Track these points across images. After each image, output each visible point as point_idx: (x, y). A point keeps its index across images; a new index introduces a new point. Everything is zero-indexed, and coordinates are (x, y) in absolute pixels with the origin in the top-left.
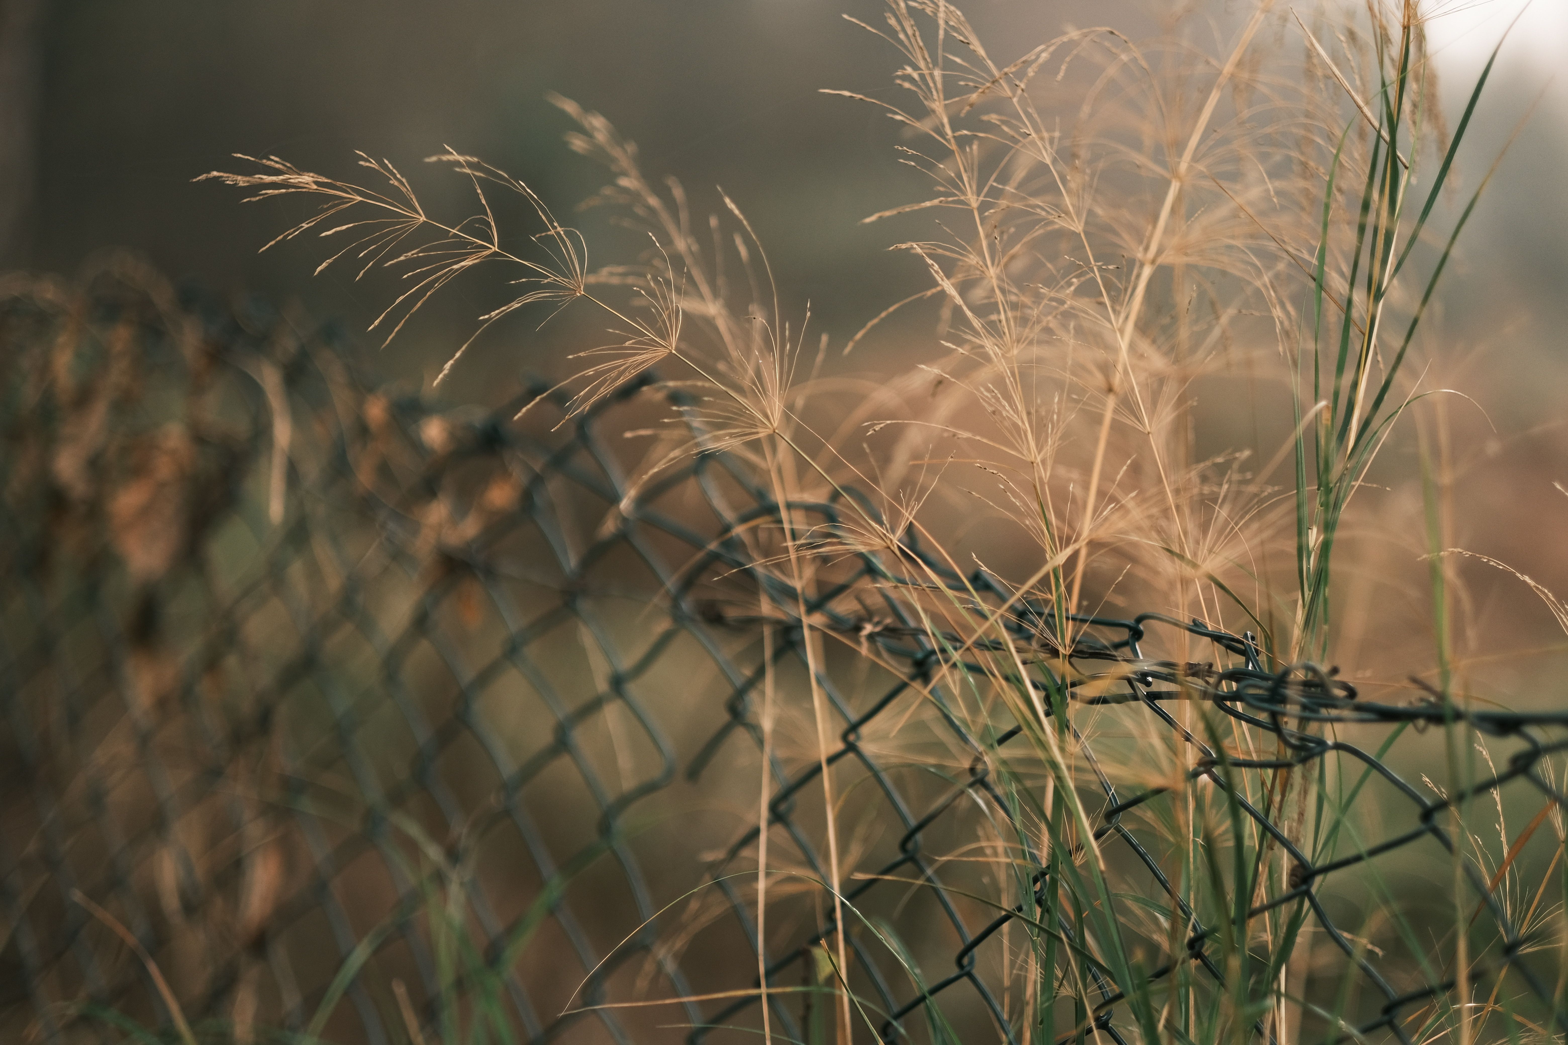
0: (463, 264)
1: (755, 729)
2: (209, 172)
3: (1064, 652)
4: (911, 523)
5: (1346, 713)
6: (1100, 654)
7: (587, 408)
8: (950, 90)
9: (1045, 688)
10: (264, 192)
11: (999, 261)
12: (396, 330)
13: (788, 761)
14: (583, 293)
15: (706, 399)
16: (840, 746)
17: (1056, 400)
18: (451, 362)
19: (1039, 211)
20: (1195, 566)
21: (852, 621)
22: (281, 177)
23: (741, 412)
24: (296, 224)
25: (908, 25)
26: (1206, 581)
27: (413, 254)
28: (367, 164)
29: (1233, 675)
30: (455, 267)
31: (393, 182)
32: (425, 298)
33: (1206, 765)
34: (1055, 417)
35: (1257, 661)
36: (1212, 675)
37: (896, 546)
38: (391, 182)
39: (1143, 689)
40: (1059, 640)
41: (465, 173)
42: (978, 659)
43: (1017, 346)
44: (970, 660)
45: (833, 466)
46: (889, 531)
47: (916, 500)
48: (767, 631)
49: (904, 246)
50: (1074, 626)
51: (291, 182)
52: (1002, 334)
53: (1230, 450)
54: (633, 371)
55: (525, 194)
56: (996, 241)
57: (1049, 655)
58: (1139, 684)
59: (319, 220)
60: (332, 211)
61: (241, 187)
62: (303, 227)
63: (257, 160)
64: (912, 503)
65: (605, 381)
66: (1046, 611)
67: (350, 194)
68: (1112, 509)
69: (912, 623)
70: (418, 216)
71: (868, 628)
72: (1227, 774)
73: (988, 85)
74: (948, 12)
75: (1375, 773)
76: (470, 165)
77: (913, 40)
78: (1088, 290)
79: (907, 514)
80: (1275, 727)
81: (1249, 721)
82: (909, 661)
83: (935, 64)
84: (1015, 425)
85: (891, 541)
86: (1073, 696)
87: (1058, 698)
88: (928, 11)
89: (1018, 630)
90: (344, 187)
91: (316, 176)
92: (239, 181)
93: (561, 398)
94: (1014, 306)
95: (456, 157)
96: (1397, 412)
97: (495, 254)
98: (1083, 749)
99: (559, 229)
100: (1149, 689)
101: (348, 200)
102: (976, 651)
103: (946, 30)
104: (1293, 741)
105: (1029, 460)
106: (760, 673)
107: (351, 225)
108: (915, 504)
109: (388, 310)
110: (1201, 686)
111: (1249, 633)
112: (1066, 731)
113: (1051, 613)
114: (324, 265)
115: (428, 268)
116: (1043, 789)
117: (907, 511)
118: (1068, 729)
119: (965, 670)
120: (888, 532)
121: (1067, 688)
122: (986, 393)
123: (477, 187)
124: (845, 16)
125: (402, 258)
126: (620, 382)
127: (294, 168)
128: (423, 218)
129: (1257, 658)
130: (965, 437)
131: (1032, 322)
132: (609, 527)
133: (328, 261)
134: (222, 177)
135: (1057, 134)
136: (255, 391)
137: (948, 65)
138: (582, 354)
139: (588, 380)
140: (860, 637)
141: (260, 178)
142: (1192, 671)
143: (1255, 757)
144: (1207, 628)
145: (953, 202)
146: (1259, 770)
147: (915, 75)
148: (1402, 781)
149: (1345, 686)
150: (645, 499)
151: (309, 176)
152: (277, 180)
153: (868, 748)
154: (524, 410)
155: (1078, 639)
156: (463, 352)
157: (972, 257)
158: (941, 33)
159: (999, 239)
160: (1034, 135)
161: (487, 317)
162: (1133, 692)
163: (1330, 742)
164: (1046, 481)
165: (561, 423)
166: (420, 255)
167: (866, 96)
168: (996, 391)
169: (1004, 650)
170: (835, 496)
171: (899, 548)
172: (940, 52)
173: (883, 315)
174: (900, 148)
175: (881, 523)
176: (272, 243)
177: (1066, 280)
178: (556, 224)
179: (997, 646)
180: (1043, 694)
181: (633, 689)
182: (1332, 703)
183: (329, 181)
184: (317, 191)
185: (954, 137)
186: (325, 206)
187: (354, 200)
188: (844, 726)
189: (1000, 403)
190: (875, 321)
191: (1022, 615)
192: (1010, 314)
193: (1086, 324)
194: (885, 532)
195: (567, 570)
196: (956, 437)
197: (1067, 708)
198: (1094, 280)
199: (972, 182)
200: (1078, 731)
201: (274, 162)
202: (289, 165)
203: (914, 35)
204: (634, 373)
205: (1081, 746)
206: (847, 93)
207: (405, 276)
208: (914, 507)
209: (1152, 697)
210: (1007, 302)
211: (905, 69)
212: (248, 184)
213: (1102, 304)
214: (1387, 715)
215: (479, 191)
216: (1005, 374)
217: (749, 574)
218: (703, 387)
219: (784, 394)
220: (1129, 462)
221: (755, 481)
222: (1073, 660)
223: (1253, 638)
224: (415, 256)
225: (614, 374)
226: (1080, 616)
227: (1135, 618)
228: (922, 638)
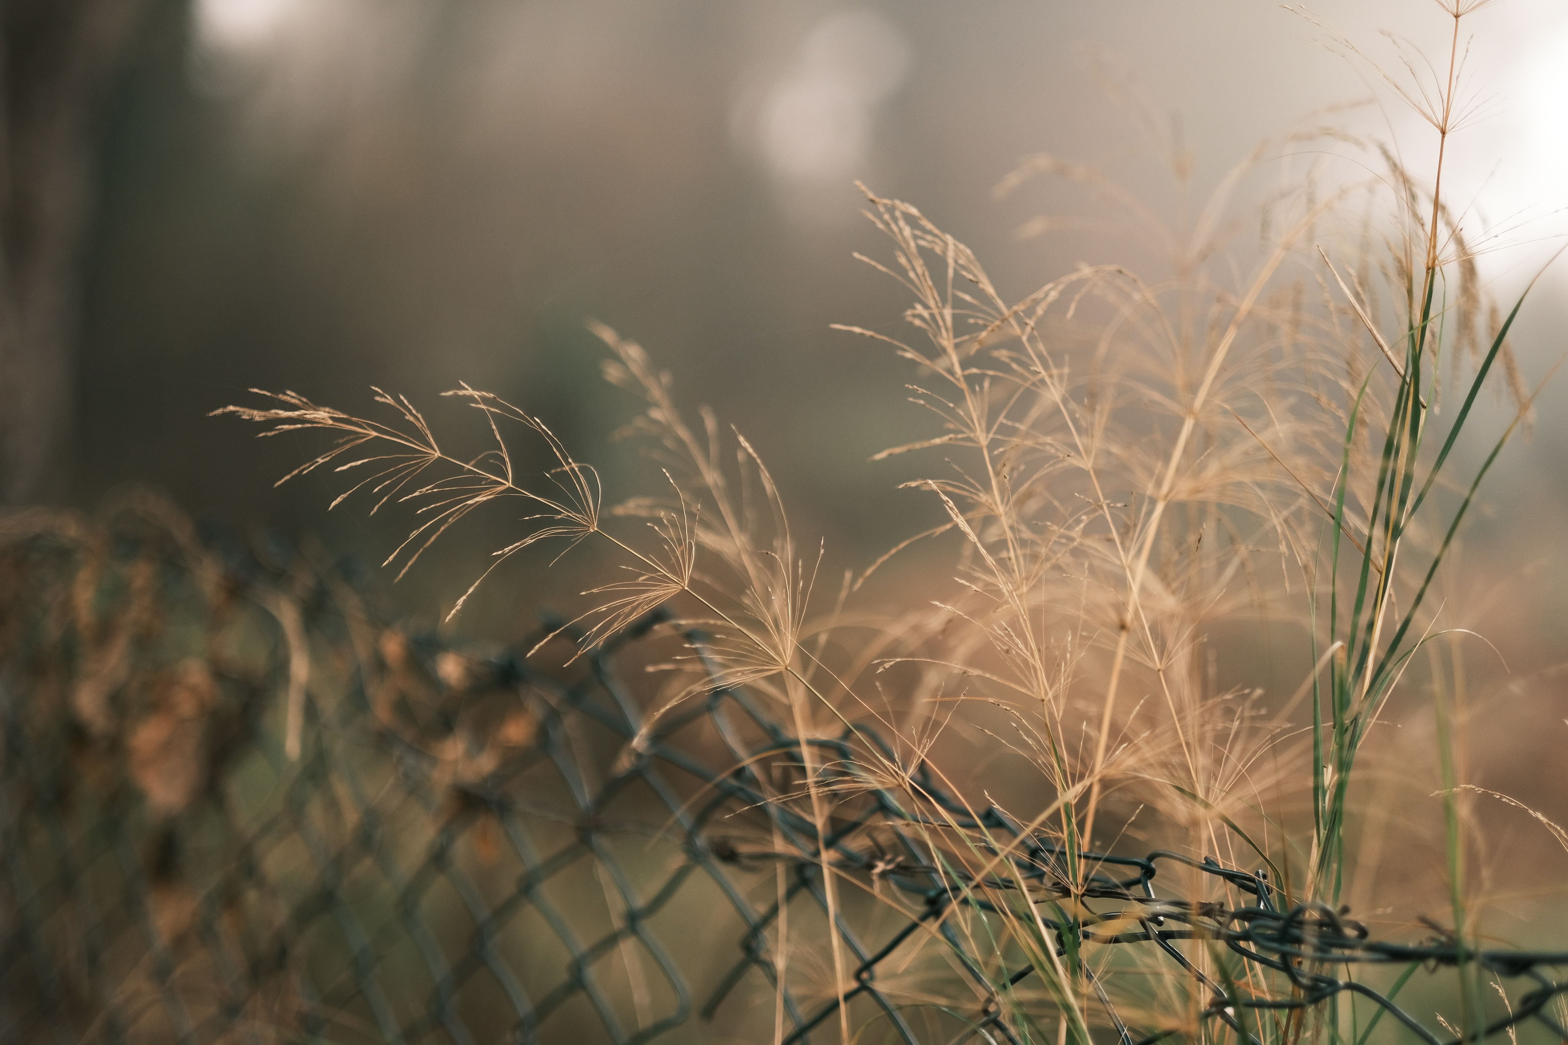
0: (477, 499)
1: (768, 967)
2: (225, 406)
3: (1076, 892)
4: (923, 760)
5: (1359, 953)
6: (1112, 893)
7: (601, 643)
8: (960, 327)
9: (1056, 927)
10: (279, 427)
11: (1009, 500)
12: (410, 564)
13: (803, 999)
14: (596, 529)
15: (718, 636)
16: (854, 985)
17: (1070, 639)
18: (464, 598)
19: (1048, 448)
20: (1207, 805)
21: (865, 858)
22: (297, 413)
23: (754, 649)
24: (312, 458)
25: (919, 264)
26: (1219, 821)
27: (427, 490)
28: (383, 400)
29: (1244, 915)
30: (469, 502)
31: (409, 417)
32: (439, 533)
33: (1218, 1005)
34: (1068, 655)
35: (1268, 900)
36: (1225, 915)
37: (907, 784)
38: (407, 418)
39: (1155, 929)
40: (1071, 879)
41: (480, 409)
42: (989, 897)
43: (1026, 584)
44: (981, 897)
45: (846, 703)
46: (901, 769)
47: (927, 738)
48: (780, 869)
49: (913, 484)
50: (1087, 865)
51: (306, 418)
52: (1012, 571)
53: (1238, 687)
54: (645, 607)
55: (540, 430)
56: (1006, 480)
57: (1061, 894)
58: (1151, 924)
59: (334, 455)
60: (347, 447)
61: (258, 422)
62: (317, 462)
63: (273, 396)
64: (924, 741)
65: (618, 616)
66: (1057, 849)
67: (365, 429)
68: (1124, 748)
69: (925, 862)
70: (432, 452)
71: (880, 866)
72: (1239, 1014)
73: (997, 323)
74: (957, 251)
75: (1387, 1015)
76: (485, 400)
77: (922, 279)
78: (1097, 528)
79: (919, 753)
80: (1286, 966)
81: (1262, 961)
82: (922, 899)
83: (944, 301)
84: (1026, 662)
85: (903, 779)
86: (1086, 936)
87: (1071, 937)
88: (938, 250)
89: (1031, 870)
90: (359, 423)
91: (331, 411)
92: (256, 416)
93: (574, 634)
94: (1023, 543)
95: (470, 392)
96: (1412, 651)
97: (509, 489)
98: (1096, 989)
99: (573, 465)
100: (1163, 928)
101: (363, 435)
102: (987, 890)
103: (955, 271)
104: (1305, 981)
105: (1039, 698)
106: (774, 911)
107: (366, 460)
108: (927, 741)
109: (403, 546)
110: (1214, 926)
111: (1260, 871)
112: (1078, 970)
113: (1063, 850)
114: (339, 499)
115: (442, 503)
116: (1056, 1032)
117: (918, 749)
118: (1081, 968)
119: (978, 907)
120: (899, 770)
121: (1079, 928)
122: (999, 632)
123: (492, 423)
124: (856, 255)
125: (417, 494)
126: (632, 618)
127: (310, 403)
128: (438, 454)
129: (1269, 896)
130: (975, 674)
131: (1041, 560)
132: (624, 763)
133: (342, 496)
134: (238, 411)
135: (1066, 370)
136: (272, 625)
137: (958, 303)
138: (595, 591)
139: (600, 616)
140: (872, 874)
141: (275, 413)
142: (1204, 910)
143: (1268, 998)
144: (1219, 866)
145: (963, 439)
146: (1273, 1011)
147: (926, 314)
148: (1414, 1021)
149: (1357, 926)
150: (658, 736)
151: (325, 412)
152: (293, 415)
153: (881, 987)
154: (537, 647)
155: (1091, 877)
156: (476, 588)
157: (981, 495)
158: (951, 273)
159: (1008, 478)
160: (1043, 373)
161: (500, 552)
162: (1145, 931)
163: (1341, 982)
164: (1058, 720)
165: (574, 659)
166: (435, 490)
167: (877, 331)
168: (1009, 629)
169: (1015, 888)
170: (847, 734)
171: (910, 784)
172: (950, 290)
173: (893, 551)
174: (910, 387)
175: (892, 759)
176: (288, 477)
177: (1074, 518)
178: (570, 460)
179: (1008, 884)
180: (1055, 932)
181: (647, 926)
182: (1343, 943)
183: (345, 417)
184: (333, 427)
185: (964, 376)
186: (341, 441)
187: (369, 435)
188: (858, 964)
189: (1013, 641)
190: (885, 557)
191: (1034, 853)
192: (1019, 552)
193: (1097, 563)
194: (897, 770)
195: (582, 805)
196: (966, 675)
197: (1079, 947)
198: (1103, 517)
199: (981, 421)
200: (1090, 971)
201: (290, 396)
202: (304, 400)
203: (924, 275)
204: (647, 609)
205: (1093, 986)
206: (857, 330)
207: (419, 512)
208: (926, 744)
209: (1165, 936)
210: (1016, 539)
211: (914, 308)
212: (264, 419)
213: (1111, 540)
214: (1397, 955)
215: (494, 427)
216: (1018, 612)
217: (763, 811)
218: (715, 625)
219: (797, 631)
220: (1142, 701)
221: (767, 718)
222: (1085, 899)
223: (1265, 877)
224: (430, 491)
225: (627, 609)
226: (1093, 855)
227: (1146, 857)
228: (934, 875)
